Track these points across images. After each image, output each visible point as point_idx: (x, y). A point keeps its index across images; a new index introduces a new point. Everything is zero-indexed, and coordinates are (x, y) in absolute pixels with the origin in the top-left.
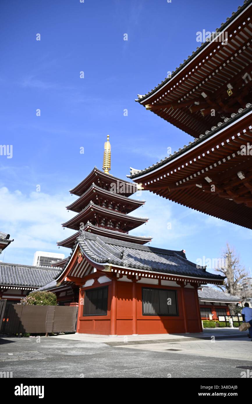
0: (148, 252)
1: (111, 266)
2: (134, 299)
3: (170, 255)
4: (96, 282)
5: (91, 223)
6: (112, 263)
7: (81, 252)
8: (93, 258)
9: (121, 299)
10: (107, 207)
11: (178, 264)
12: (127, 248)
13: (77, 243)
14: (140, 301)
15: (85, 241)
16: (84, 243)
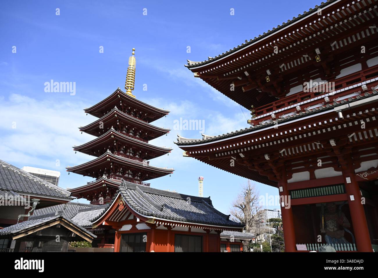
0: (180, 199)
1: (155, 219)
2: (168, 244)
3: (199, 202)
4: (134, 228)
5: (110, 151)
6: (155, 216)
7: (122, 200)
8: (137, 209)
9: (157, 245)
10: (128, 133)
11: (206, 212)
12: (161, 196)
13: (119, 192)
14: (173, 245)
15: (127, 191)
16: (126, 192)
